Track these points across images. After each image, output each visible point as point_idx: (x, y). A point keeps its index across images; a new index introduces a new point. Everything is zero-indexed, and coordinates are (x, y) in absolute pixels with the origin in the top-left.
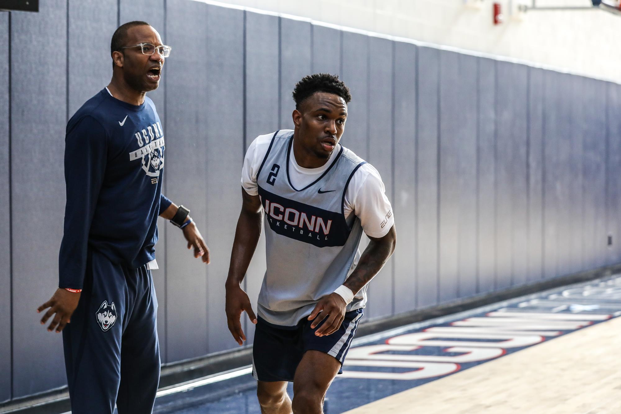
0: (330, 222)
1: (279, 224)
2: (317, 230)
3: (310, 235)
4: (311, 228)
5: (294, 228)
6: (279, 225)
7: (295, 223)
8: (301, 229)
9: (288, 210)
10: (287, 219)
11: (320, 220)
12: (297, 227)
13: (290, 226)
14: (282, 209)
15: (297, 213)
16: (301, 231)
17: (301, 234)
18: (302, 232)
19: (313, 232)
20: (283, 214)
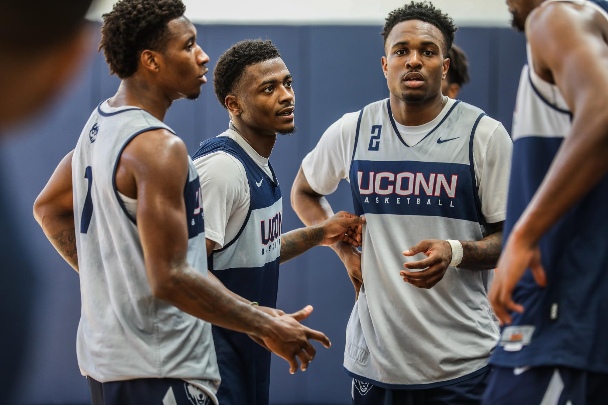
0: (454, 178)
1: (388, 200)
2: (437, 193)
3: (429, 202)
4: (429, 192)
5: (409, 199)
6: (388, 203)
7: (409, 192)
8: (417, 196)
9: (400, 176)
10: (400, 189)
11: (441, 178)
12: (413, 196)
13: (403, 198)
14: (391, 177)
15: (411, 176)
16: (418, 199)
17: (418, 204)
18: (418, 201)
19: (433, 197)
20: (394, 183)
